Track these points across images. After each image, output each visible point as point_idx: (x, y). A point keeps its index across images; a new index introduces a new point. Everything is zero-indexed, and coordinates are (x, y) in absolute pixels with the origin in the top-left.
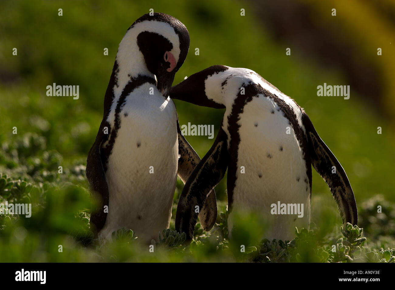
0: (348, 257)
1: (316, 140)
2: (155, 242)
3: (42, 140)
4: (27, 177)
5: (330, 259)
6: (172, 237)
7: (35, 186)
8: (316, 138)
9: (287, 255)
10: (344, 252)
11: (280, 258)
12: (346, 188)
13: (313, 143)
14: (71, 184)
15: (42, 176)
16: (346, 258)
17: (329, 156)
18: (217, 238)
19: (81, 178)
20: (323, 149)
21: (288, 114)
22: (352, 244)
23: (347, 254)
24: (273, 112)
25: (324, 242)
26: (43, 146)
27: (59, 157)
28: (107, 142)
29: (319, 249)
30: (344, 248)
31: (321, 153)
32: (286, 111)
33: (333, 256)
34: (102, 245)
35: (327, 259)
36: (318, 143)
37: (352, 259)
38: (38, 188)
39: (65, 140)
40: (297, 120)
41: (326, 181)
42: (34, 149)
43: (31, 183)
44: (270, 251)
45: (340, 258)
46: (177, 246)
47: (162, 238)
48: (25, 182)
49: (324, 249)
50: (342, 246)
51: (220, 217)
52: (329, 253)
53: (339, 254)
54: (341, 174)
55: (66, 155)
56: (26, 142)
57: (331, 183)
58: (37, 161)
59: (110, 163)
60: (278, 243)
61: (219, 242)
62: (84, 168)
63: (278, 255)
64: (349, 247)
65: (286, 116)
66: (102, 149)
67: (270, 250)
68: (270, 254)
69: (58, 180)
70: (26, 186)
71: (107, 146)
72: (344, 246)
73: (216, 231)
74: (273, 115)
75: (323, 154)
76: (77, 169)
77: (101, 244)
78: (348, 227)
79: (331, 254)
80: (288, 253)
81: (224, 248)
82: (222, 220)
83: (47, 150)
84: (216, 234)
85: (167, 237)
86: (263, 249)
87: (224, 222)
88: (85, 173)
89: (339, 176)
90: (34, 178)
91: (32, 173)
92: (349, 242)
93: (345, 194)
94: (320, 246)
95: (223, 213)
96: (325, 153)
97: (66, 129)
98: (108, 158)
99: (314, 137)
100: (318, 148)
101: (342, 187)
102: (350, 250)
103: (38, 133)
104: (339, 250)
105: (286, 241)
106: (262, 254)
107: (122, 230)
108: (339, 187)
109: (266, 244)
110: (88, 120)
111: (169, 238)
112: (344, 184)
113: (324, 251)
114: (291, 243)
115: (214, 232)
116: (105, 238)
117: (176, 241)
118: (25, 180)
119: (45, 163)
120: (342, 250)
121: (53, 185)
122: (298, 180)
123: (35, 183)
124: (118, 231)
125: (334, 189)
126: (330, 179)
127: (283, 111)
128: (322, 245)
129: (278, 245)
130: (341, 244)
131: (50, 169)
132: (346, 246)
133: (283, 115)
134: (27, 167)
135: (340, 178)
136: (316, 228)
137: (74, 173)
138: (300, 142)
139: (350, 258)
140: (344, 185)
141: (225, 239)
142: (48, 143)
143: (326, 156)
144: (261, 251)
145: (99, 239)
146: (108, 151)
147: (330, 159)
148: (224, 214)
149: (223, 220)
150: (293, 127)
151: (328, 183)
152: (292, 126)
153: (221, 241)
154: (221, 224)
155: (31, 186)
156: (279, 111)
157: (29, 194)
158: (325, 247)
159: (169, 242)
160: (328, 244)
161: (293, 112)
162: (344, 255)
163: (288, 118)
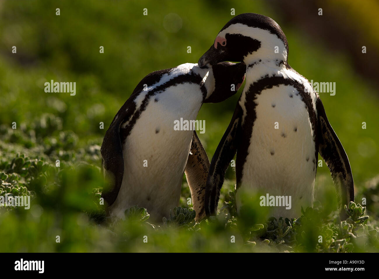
0: (351, 235)
1: (325, 125)
2: (166, 220)
3: (58, 121)
4: (44, 156)
5: (334, 237)
6: (182, 215)
7: (52, 165)
8: (325, 123)
9: (293, 233)
10: (348, 230)
11: (286, 235)
12: (347, 174)
13: (322, 127)
14: (86, 163)
15: (58, 155)
16: (350, 235)
17: (335, 142)
18: (226, 216)
19: (96, 157)
20: (331, 135)
21: (306, 98)
22: (355, 222)
23: (350, 232)
24: (291, 96)
25: (328, 220)
26: (60, 126)
27: (74, 138)
28: (127, 123)
29: (324, 227)
30: (348, 225)
31: (328, 138)
32: (304, 96)
33: (337, 233)
34: (114, 223)
35: (331, 236)
36: (327, 128)
37: (355, 237)
38: (54, 166)
39: (81, 121)
40: (312, 104)
41: (329, 166)
42: (51, 129)
43: (48, 162)
44: (277, 229)
45: (344, 235)
46: (187, 223)
47: (173, 216)
48: (42, 161)
49: (329, 227)
50: (346, 223)
51: (229, 195)
52: (333, 231)
53: (343, 231)
54: (344, 160)
55: (82, 135)
56: (43, 123)
57: (333, 168)
58: (54, 141)
59: (126, 144)
60: (284, 220)
61: (227, 219)
62: (98, 148)
63: (284, 233)
64: (352, 225)
65: (303, 100)
66: (122, 129)
67: (277, 227)
68: (277, 231)
69: (74, 159)
70: (43, 165)
71: (126, 126)
72: (348, 224)
73: (225, 209)
74: (291, 99)
75: (330, 139)
76: (92, 149)
77: (113, 221)
78: (352, 206)
79: (335, 232)
80: (294, 231)
81: (233, 225)
82: (230, 198)
83: (63, 130)
84: (225, 212)
85: (178, 214)
86: (270, 227)
87: (233, 200)
88: (100, 153)
89: (342, 162)
90: (51, 157)
91: (48, 153)
92: (352, 220)
93: (345, 180)
94: (324, 224)
95: (231, 191)
96: (332, 138)
97: (82, 110)
98: (126, 138)
99: (323, 122)
100: (326, 133)
101: (343, 174)
102: (354, 228)
103: (54, 114)
104: (343, 227)
105: (292, 219)
106: (269, 231)
107: (135, 207)
108: (340, 172)
109: (273, 222)
110: (102, 102)
111: (180, 216)
112: (346, 170)
113: (328, 229)
114: (297, 221)
115: (224, 210)
116: (116, 216)
117: (186, 219)
118: (42, 159)
119: (61, 143)
120: (345, 228)
121: (69, 164)
122: (308, 160)
123: (51, 162)
124: (131, 209)
125: (335, 174)
126: (333, 164)
127: (301, 95)
128: (327, 222)
129: (284, 222)
130: (345, 222)
131: (65, 149)
132: (349, 224)
133: (301, 99)
134: (44, 146)
135: (342, 164)
136: (321, 206)
137: (89, 153)
138: (313, 125)
139: (353, 235)
140: (345, 172)
141: (233, 217)
142: (64, 123)
143: (332, 141)
144: (268, 228)
145: (111, 217)
146: (127, 131)
147: (336, 145)
148: (232, 193)
149: (232, 198)
150: (308, 111)
151: (330, 168)
152: (308, 109)
153: (230, 219)
154: (230, 202)
155: (48, 165)
156: (297, 95)
157: (45, 173)
158: (330, 225)
159: (180, 220)
160: (332, 221)
161: (310, 97)
162: (348, 233)
163: (305, 102)
